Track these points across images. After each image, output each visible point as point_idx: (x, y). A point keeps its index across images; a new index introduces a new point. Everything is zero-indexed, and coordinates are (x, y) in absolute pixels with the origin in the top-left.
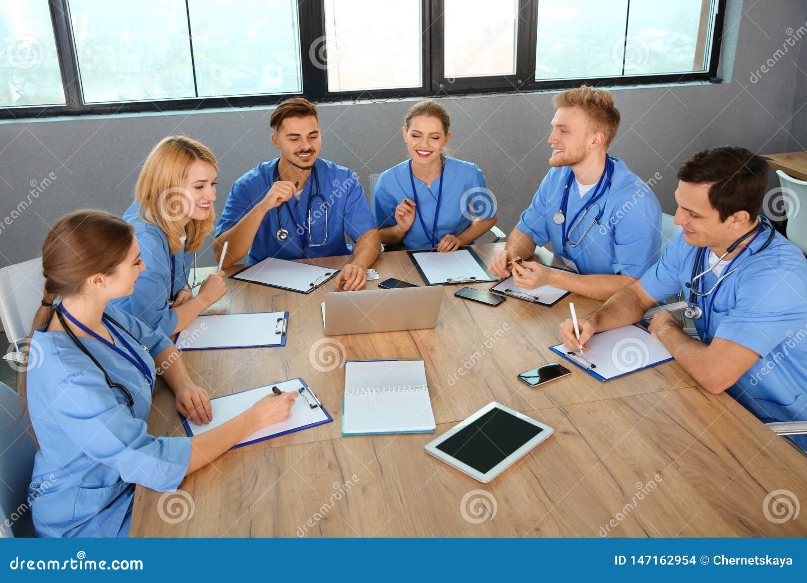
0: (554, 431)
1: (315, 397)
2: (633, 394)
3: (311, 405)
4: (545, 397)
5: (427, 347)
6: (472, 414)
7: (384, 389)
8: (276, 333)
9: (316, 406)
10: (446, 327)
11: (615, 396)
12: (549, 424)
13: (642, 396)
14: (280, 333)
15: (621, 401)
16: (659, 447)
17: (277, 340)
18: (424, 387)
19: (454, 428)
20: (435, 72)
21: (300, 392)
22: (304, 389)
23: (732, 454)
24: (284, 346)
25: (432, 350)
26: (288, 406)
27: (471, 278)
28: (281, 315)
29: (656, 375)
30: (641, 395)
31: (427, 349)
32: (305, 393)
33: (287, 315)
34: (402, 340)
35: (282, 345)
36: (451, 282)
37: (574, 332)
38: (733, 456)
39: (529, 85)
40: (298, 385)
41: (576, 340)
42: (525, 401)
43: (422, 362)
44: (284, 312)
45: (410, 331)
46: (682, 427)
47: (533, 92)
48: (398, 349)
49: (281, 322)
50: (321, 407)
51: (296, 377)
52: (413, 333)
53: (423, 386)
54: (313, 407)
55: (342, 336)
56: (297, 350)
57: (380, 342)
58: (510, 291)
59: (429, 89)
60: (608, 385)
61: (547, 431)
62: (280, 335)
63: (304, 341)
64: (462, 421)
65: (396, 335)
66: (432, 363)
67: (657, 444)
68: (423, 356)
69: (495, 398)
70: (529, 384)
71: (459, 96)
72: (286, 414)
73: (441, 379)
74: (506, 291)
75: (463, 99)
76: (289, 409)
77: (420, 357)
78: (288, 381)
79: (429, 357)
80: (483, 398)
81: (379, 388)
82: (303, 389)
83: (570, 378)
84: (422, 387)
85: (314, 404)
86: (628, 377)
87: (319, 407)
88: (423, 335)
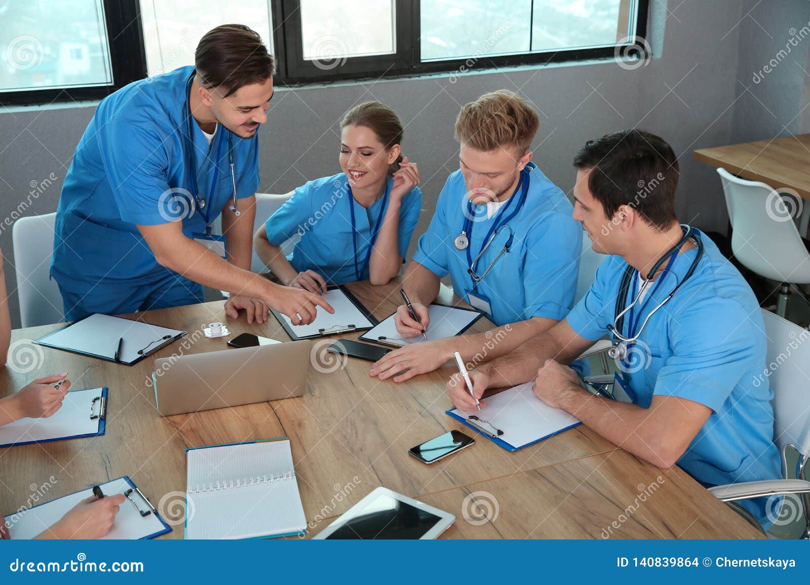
0: (456, 518)
1: (148, 501)
2: (551, 464)
3: (141, 512)
4: (445, 477)
5: (293, 421)
6: (353, 505)
7: (238, 481)
8: (92, 418)
9: (149, 513)
10: (317, 393)
11: (530, 468)
12: (449, 511)
13: (562, 466)
14: (96, 417)
15: (536, 474)
16: (584, 528)
17: (93, 427)
18: (290, 475)
19: (330, 525)
20: (291, 52)
21: (127, 496)
22: (132, 491)
23: (669, 530)
24: (103, 434)
25: (300, 425)
26: (111, 515)
27: (349, 326)
28: (98, 392)
29: (579, 437)
30: (561, 464)
31: (293, 425)
32: (134, 496)
33: (105, 393)
34: (261, 415)
35: (101, 433)
36: (324, 333)
37: (466, 388)
38: (671, 532)
39: (414, 67)
40: (123, 486)
41: (469, 396)
42: (419, 483)
43: (288, 441)
44: (101, 388)
45: (271, 403)
46: (611, 501)
47: (419, 77)
48: (255, 428)
49: (98, 402)
50: (156, 513)
51: (121, 476)
52: (274, 404)
53: (290, 473)
54: (145, 514)
55: (182, 416)
56: (121, 439)
57: (232, 419)
58: (385, 338)
59: (284, 76)
60: (520, 454)
61: (447, 520)
62: (97, 421)
63: (129, 426)
64: (340, 515)
65: (252, 408)
66: (301, 443)
67: (580, 525)
68: (289, 433)
69: (380, 481)
70: (423, 461)
71: (324, 84)
72: (109, 525)
73: (312, 463)
74: (380, 338)
75: (328, 88)
76: (113, 519)
77: (285, 436)
78: (109, 481)
79: (297, 435)
80: (367, 484)
81: (231, 482)
82: (130, 491)
83: (474, 449)
84: (288, 476)
85: (145, 511)
86: (544, 443)
87: (152, 514)
88: (287, 407)
